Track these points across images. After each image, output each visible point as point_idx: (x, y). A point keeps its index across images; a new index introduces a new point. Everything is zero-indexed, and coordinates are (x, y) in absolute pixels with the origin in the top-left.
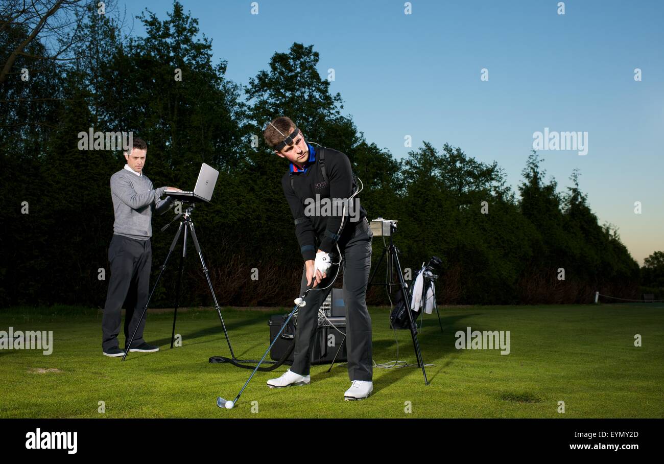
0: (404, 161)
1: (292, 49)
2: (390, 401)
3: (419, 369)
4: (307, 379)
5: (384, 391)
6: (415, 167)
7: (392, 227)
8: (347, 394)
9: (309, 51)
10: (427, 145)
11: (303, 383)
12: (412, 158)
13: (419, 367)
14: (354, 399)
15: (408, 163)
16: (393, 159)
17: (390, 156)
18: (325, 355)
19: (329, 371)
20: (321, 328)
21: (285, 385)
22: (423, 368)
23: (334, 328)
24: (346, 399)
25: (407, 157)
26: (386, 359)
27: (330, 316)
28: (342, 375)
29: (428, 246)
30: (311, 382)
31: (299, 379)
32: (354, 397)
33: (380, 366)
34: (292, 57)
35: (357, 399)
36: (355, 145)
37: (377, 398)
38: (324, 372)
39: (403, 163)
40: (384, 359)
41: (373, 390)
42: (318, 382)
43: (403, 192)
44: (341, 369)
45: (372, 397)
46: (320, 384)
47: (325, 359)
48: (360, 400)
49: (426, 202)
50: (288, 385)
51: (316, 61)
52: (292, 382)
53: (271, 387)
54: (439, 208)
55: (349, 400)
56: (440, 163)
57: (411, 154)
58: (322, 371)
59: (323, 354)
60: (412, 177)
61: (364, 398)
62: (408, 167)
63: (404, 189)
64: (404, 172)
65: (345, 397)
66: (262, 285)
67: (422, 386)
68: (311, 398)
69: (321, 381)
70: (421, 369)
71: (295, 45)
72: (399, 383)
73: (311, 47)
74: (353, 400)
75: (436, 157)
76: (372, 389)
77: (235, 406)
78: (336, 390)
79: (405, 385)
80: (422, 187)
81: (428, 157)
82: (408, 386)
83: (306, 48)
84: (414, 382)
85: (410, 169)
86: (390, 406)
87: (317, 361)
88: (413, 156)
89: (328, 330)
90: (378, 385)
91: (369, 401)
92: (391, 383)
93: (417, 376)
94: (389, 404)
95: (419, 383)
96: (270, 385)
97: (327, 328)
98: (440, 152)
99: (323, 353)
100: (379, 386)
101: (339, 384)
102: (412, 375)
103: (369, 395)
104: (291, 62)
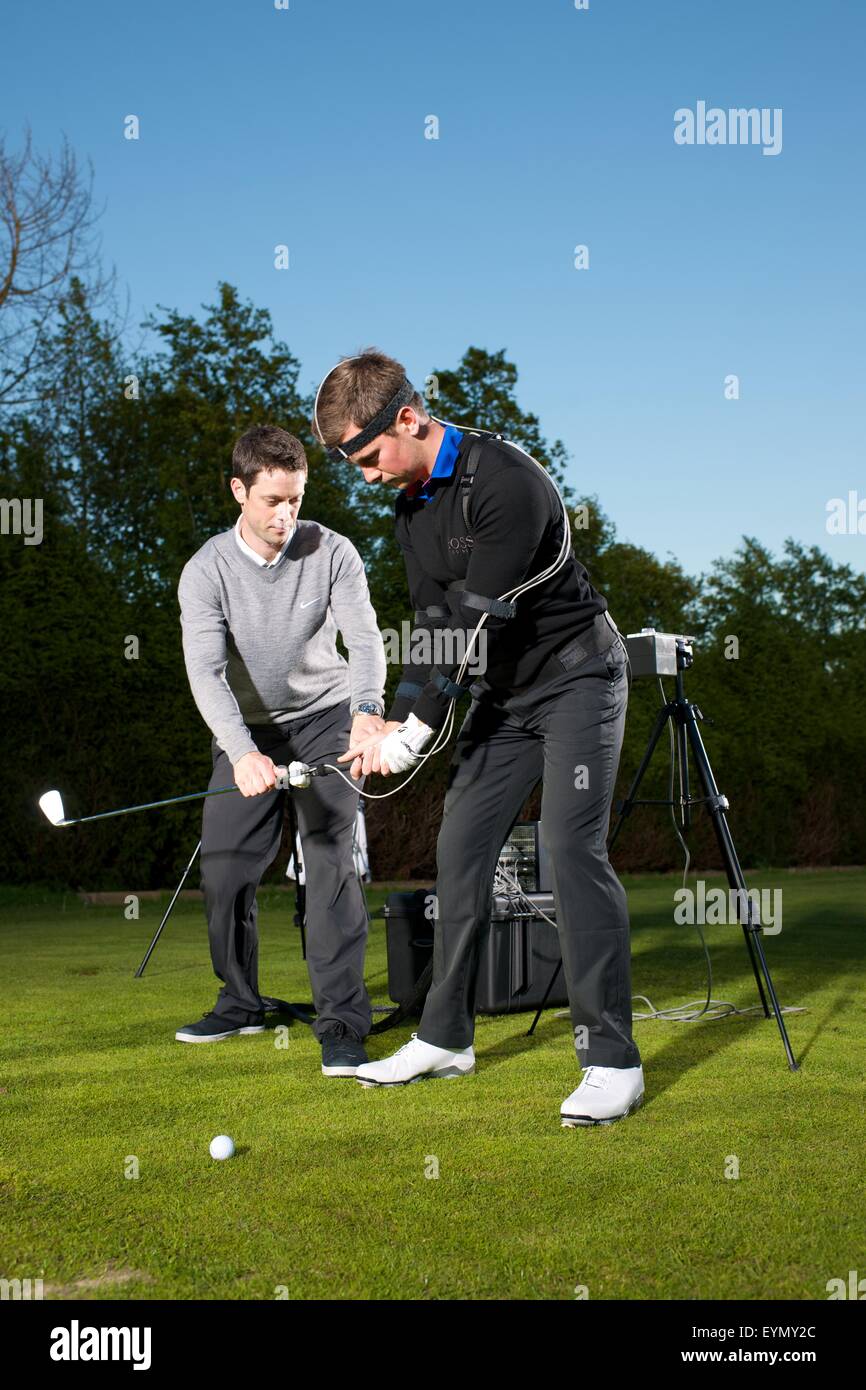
0: (706, 578)
1: (466, 362)
2: (693, 1127)
3: (768, 1022)
4: (464, 1060)
5: (676, 1092)
6: (729, 590)
7: (680, 653)
8: (569, 1107)
9: (498, 364)
10: (749, 543)
11: (453, 1069)
12: (721, 573)
13: (768, 1015)
14: (589, 1122)
15: (714, 582)
16: (684, 574)
17: (678, 570)
18: (524, 989)
19: (530, 1033)
20: (510, 920)
21: (405, 1079)
22: (780, 1019)
23: (543, 920)
24: (566, 1122)
25: (711, 571)
26: (680, 995)
27: (534, 889)
28: (564, 1043)
29: (764, 744)
30: (477, 1069)
31: (443, 1060)
32: (587, 1118)
33: (665, 1014)
34: (465, 376)
35: (597, 1122)
36: (603, 550)
37: (654, 1115)
38: (517, 1037)
39: (705, 584)
40: (675, 995)
41: (646, 1091)
42: (498, 1067)
43: (707, 640)
44: (562, 1027)
45: (641, 1115)
46: (504, 1070)
47: (521, 1000)
48: (608, 1123)
49: (755, 653)
50: (414, 1078)
51: (512, 380)
52: (424, 1069)
53: (366, 1085)
54: (783, 665)
55: (576, 1125)
56: (780, 577)
57: (718, 564)
58: (513, 1032)
59: (517, 988)
60: (723, 610)
61: (616, 1119)
62: (714, 591)
63: (708, 633)
64: (706, 601)
65: (564, 1116)
66: (418, 836)
67: (779, 1071)
68: (465, 1121)
69: (507, 1062)
70: (774, 1021)
71: (472, 351)
72: (714, 1063)
73: (501, 353)
74: (586, 1126)
75: (770, 567)
76: (643, 1090)
77: (239, 1152)
78: (541, 1090)
79: (733, 1071)
80: (745, 624)
81: (753, 568)
82: (741, 1075)
83: (492, 358)
84: (757, 1061)
85: (719, 593)
86: (692, 1145)
87: (502, 1004)
88: (723, 569)
89: (530, 926)
90: (661, 1072)
91: (633, 1126)
92: (694, 1064)
93: (762, 1043)
94: (690, 1138)
95: (771, 1063)
96: (363, 1079)
97: (525, 921)
98: (779, 557)
99: (517, 984)
100: (660, 1075)
101: (551, 1072)
102: (750, 1041)
103: (633, 1109)
104: (465, 387)
